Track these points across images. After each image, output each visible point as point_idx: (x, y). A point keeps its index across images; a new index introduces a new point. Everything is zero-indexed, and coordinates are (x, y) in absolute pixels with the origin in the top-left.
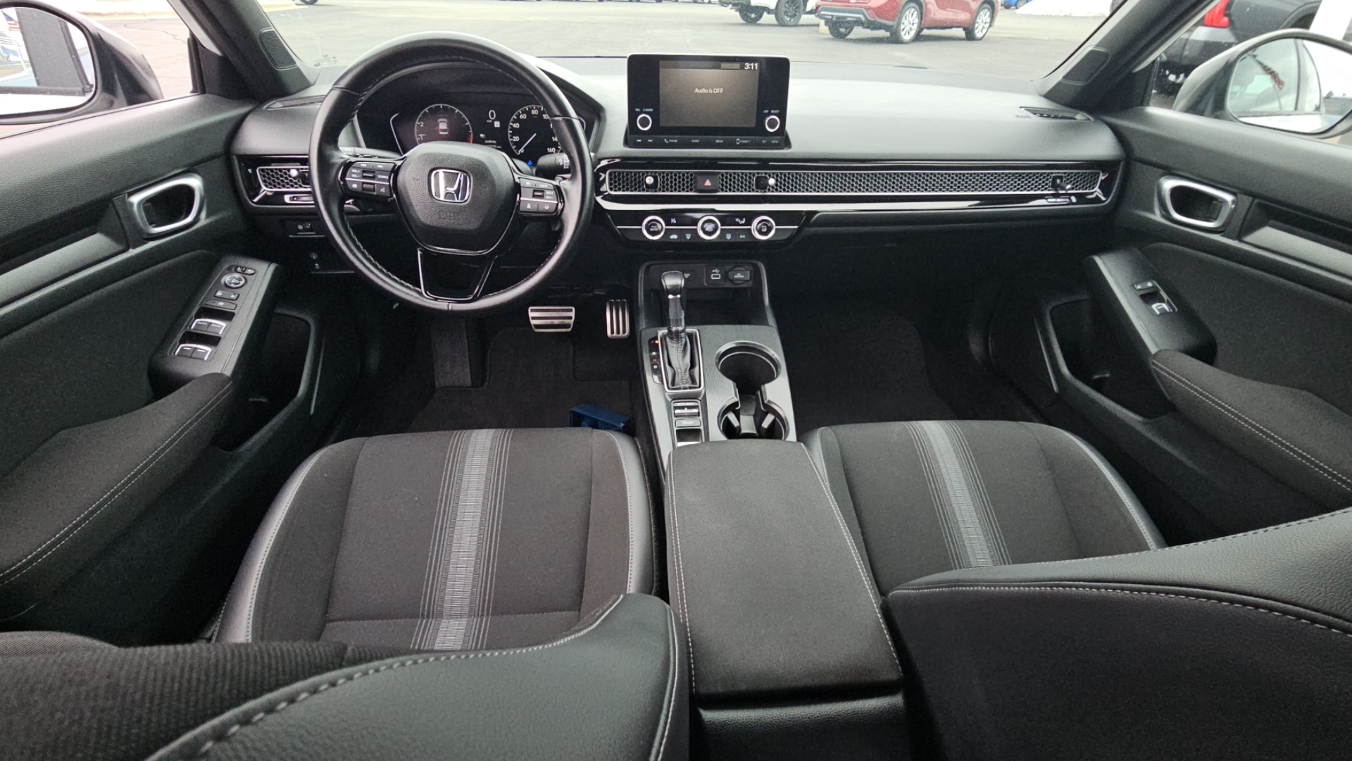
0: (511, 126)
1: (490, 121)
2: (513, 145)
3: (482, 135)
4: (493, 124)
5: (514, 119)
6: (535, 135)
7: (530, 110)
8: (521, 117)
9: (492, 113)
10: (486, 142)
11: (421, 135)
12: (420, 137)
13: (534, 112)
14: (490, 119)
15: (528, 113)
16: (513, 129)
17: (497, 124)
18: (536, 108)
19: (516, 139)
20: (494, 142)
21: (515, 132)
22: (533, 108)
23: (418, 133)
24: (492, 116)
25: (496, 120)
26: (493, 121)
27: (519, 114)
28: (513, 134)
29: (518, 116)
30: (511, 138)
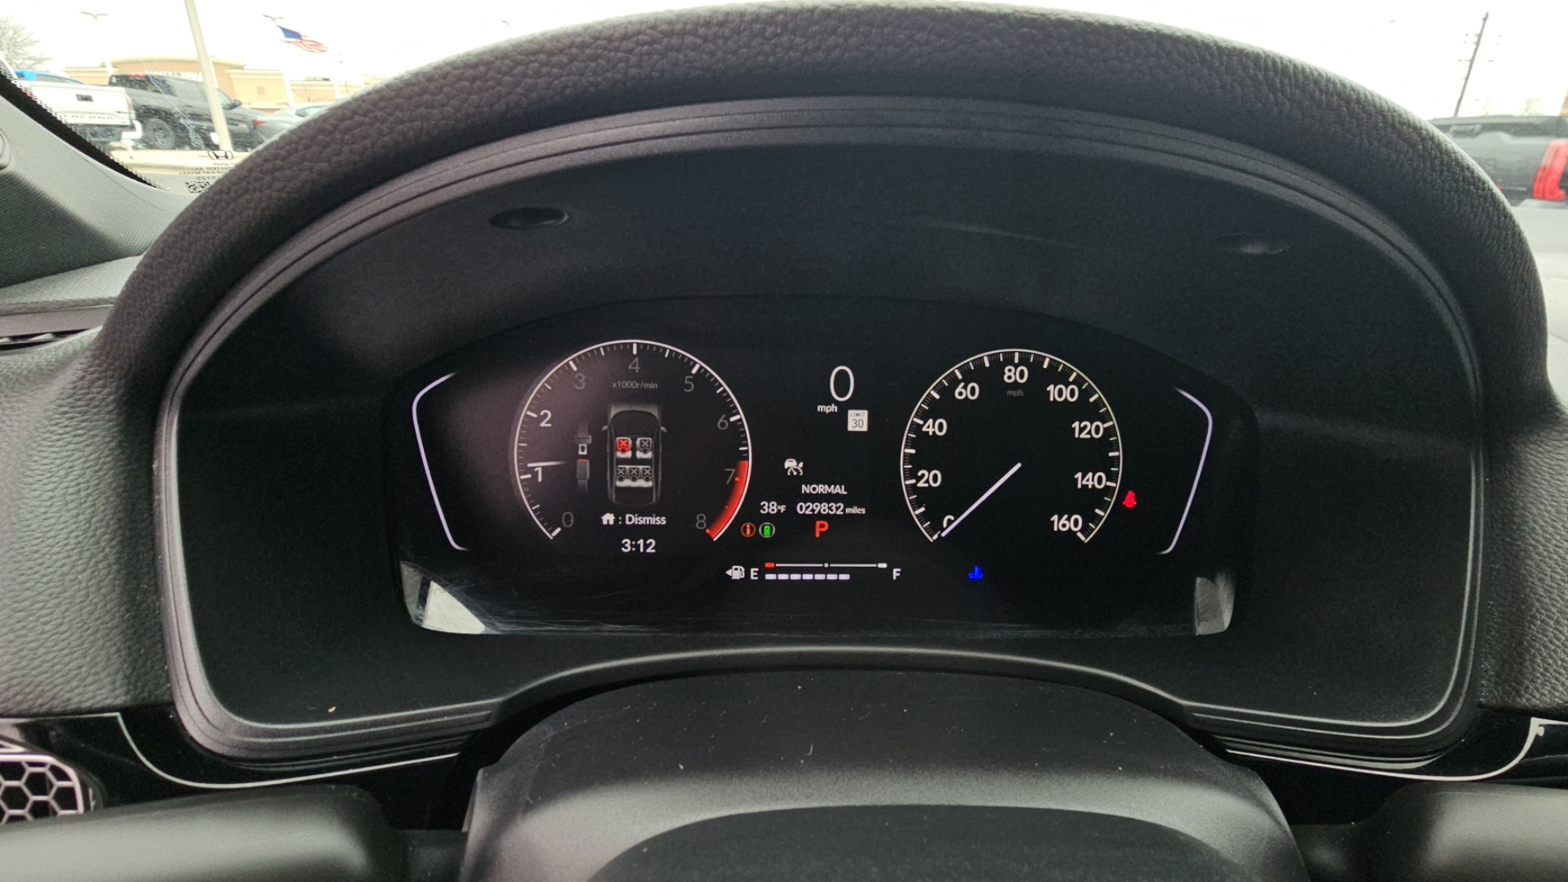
0: (917, 428)
1: (833, 408)
2: (917, 504)
3: (790, 464)
4: (841, 417)
5: (930, 400)
6: (1019, 465)
7: (998, 367)
8: (961, 393)
9: (842, 378)
10: (805, 489)
11: (538, 466)
12: (532, 471)
13: (1011, 375)
14: (830, 401)
15: (989, 378)
16: (921, 439)
17: (858, 420)
18: (1024, 360)
19: (930, 478)
20: (839, 490)
21: (928, 452)
22: (1009, 359)
23: (526, 456)
24: (842, 389)
25: (854, 404)
26: (844, 408)
27: (954, 382)
28: (917, 463)
29: (947, 392)
30: (912, 474)
